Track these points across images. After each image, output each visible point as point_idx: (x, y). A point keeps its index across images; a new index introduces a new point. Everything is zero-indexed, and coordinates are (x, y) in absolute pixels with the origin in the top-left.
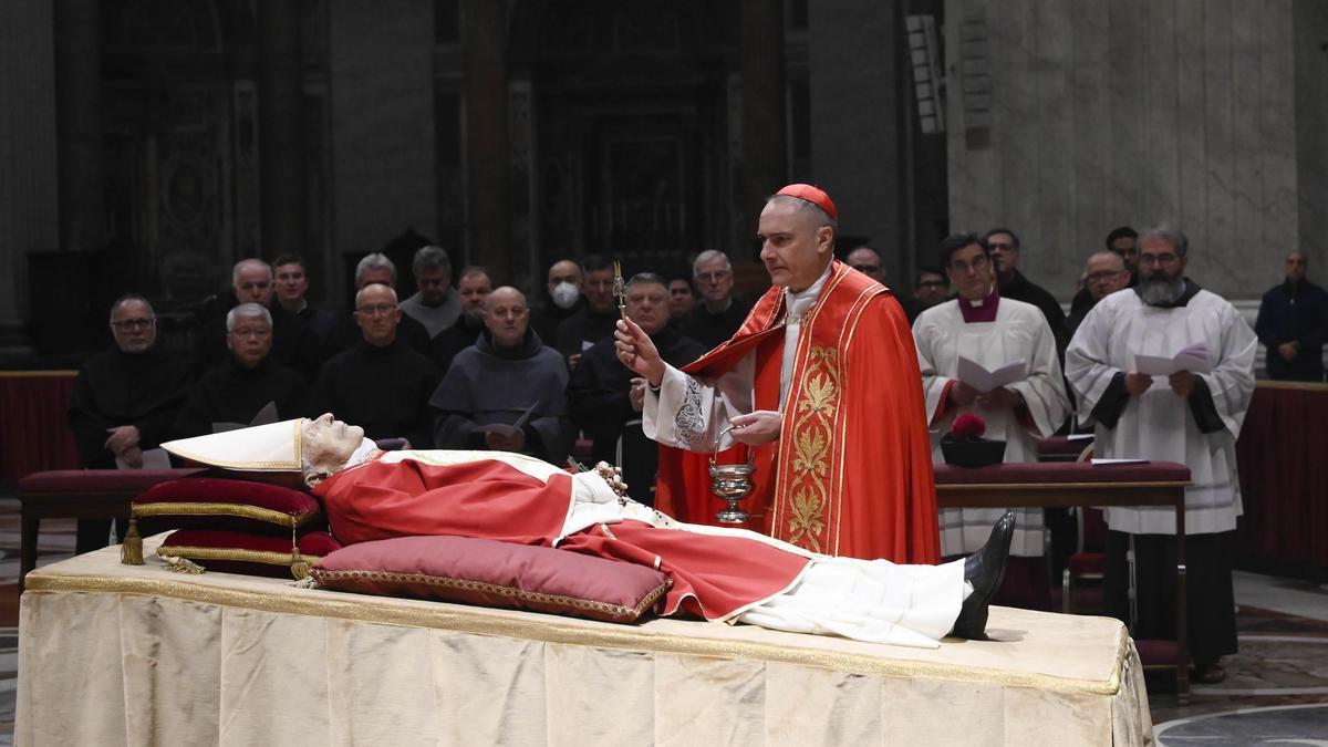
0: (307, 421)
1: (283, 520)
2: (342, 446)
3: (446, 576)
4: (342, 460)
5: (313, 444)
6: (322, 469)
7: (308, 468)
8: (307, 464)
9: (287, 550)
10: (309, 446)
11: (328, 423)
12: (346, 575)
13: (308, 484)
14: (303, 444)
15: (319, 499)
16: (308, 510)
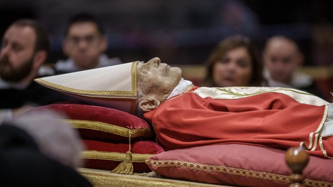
0: (141, 64)
1: (123, 132)
2: (167, 81)
3: (241, 168)
4: (166, 91)
5: (145, 79)
6: (152, 97)
7: (141, 96)
8: (141, 93)
9: (124, 151)
10: (141, 80)
11: (156, 64)
12: (172, 163)
13: (141, 107)
14: (137, 78)
15: (149, 121)
16: (141, 126)
